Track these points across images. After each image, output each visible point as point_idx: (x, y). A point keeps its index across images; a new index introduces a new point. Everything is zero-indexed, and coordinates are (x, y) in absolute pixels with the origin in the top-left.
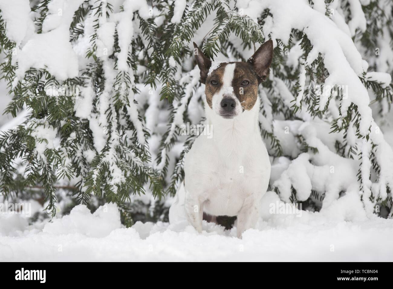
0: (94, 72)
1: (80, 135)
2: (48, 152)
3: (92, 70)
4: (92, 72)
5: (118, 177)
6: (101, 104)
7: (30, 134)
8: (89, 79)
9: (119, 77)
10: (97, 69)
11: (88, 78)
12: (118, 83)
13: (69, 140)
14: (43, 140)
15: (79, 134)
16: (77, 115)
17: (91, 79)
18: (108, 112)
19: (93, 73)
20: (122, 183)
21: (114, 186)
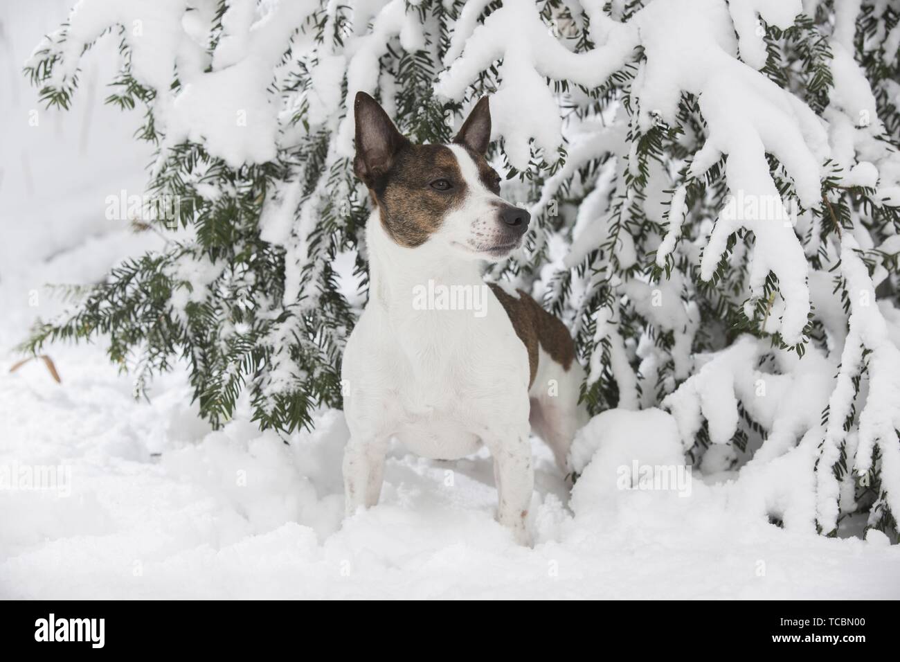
0: (311, 151)
1: (266, 277)
2: (192, 309)
3: (308, 149)
4: (307, 152)
5: (280, 379)
6: (301, 221)
7: (161, 269)
8: (299, 165)
9: (336, 169)
10: (318, 146)
11: (296, 164)
12: (333, 182)
13: (240, 288)
14: (183, 283)
15: (264, 276)
16: (263, 237)
17: (304, 165)
18: (313, 239)
19: (310, 155)
20: (288, 393)
21: (271, 400)
